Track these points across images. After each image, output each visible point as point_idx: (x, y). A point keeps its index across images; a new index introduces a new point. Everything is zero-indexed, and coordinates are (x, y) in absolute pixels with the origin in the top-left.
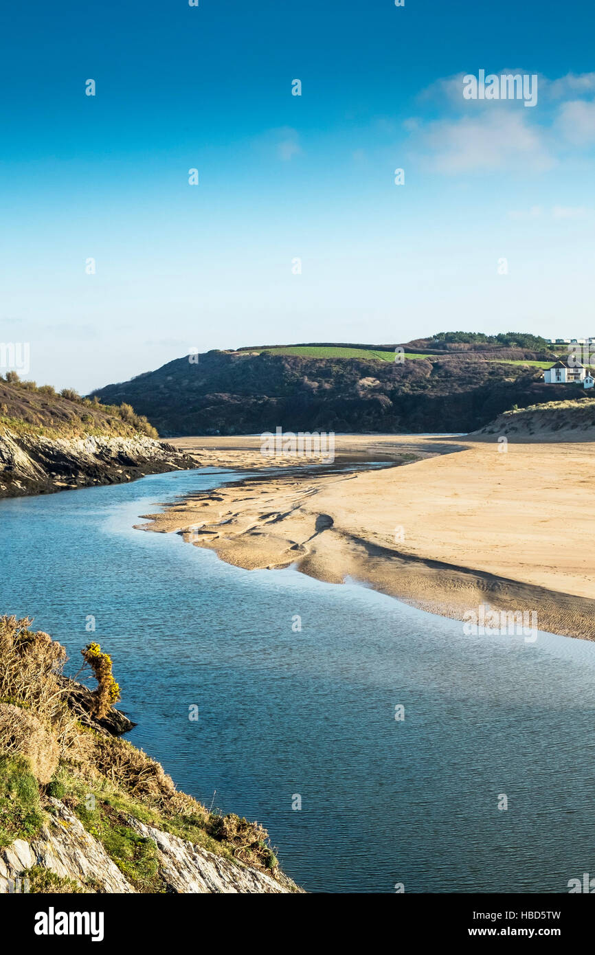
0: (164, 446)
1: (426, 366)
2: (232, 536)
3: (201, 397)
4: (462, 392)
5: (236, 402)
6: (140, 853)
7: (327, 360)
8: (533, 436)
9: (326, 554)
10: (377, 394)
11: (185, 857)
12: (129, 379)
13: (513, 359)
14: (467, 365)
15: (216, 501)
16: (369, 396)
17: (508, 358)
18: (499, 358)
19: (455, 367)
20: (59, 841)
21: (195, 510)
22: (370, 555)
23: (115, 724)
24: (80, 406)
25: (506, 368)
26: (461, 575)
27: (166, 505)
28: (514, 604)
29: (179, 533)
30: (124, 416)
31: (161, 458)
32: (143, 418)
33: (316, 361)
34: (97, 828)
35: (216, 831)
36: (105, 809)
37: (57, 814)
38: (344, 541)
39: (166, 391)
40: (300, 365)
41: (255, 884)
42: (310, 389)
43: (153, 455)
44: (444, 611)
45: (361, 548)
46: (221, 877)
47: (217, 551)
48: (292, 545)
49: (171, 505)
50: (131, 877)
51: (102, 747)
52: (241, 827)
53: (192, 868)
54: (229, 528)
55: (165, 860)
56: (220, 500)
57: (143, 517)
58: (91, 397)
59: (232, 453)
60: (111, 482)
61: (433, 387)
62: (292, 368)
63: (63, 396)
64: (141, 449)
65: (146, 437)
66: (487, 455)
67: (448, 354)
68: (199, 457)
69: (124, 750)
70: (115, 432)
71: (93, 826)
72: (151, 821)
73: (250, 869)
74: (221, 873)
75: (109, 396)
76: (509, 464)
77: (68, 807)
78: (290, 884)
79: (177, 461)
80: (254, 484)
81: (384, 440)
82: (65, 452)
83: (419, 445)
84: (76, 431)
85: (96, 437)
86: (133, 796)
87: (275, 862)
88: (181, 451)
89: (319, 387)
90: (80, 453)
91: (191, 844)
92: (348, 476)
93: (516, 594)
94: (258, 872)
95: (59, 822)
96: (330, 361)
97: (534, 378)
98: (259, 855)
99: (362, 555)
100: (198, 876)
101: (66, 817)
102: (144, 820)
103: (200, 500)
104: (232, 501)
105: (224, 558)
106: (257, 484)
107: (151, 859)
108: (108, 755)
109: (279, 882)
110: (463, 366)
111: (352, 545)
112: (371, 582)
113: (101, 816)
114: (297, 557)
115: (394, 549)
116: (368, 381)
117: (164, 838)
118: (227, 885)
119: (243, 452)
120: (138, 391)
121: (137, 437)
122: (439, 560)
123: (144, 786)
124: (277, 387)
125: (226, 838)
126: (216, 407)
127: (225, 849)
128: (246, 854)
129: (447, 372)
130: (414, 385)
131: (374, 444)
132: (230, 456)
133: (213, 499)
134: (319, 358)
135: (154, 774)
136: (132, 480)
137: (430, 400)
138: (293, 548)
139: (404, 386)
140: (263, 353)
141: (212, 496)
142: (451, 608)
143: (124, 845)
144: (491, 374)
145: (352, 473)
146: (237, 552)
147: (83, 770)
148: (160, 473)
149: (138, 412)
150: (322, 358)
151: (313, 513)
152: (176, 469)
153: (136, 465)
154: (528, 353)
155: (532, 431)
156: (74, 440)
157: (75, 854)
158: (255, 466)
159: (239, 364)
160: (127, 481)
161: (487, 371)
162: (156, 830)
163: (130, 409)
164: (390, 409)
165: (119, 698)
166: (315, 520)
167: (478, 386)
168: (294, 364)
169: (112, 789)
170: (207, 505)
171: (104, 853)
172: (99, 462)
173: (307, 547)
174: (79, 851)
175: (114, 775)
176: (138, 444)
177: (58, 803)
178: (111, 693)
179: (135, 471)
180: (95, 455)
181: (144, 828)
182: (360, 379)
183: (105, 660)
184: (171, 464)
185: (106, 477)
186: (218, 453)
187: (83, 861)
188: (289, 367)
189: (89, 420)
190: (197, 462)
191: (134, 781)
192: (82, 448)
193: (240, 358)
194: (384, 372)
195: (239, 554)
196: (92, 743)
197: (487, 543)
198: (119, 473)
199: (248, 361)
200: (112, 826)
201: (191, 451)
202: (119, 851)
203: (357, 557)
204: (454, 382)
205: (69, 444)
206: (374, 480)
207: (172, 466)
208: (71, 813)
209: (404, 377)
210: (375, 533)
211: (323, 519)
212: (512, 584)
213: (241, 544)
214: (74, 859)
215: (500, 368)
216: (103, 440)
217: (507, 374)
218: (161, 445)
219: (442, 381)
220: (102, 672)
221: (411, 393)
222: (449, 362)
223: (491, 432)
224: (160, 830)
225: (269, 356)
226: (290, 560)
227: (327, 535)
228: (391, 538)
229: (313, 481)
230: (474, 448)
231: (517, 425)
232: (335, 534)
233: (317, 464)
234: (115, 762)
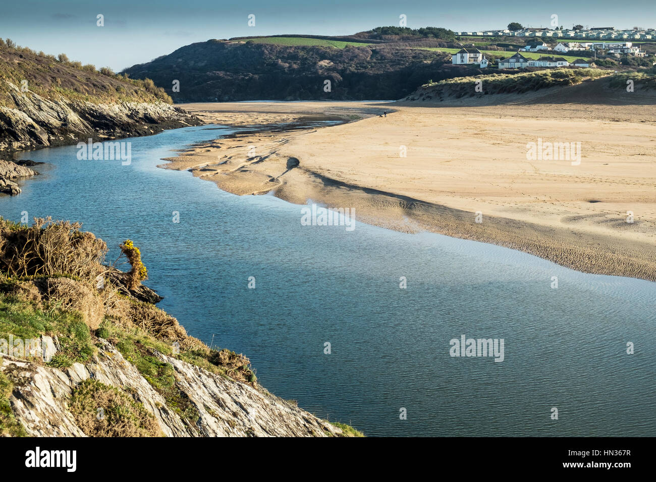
0: (177, 110)
1: (367, 52)
2: (227, 172)
3: (204, 74)
4: (392, 70)
5: (229, 78)
6: (162, 372)
7: (295, 47)
8: (443, 102)
9: (294, 184)
10: (331, 72)
11: (193, 375)
12: (149, 61)
13: (430, 47)
14: (397, 51)
15: (215, 148)
16: (326, 74)
17: (427, 46)
18: (420, 46)
19: (388, 53)
20: (105, 365)
21: (201, 154)
22: (325, 185)
23: (149, 298)
24: (114, 80)
25: (425, 53)
26: (389, 198)
27: (180, 151)
28: (425, 218)
29: (190, 171)
30: (147, 88)
31: (176, 118)
32: (161, 89)
33: (287, 48)
34: (132, 357)
35: (215, 360)
36: (137, 346)
37: (104, 349)
38: (307, 175)
39: (177, 69)
40: (275, 51)
41: (241, 392)
42: (283, 68)
43: (169, 115)
44: (377, 223)
45: (319, 180)
46: (218, 387)
47: (217, 183)
48: (270, 179)
49: (183, 151)
50: (156, 387)
51: (136, 309)
52: (231, 357)
53: (198, 382)
54: (225, 167)
55: (180, 377)
56: (218, 147)
57: (163, 159)
58: (122, 74)
59: (227, 114)
60: (140, 135)
61: (372, 67)
62: (269, 53)
63: (102, 73)
64: (160, 111)
65: (164, 103)
66: (409, 116)
67: (384, 43)
68: (203, 117)
69: (150, 310)
70: (141, 99)
71: (129, 356)
72: (169, 353)
73: (238, 383)
74: (218, 385)
75: (136, 73)
76: (425, 122)
77: (111, 344)
78: (265, 392)
79: (187, 120)
80: (243, 136)
81: (336, 105)
82: (105, 113)
83: (361, 109)
84: (113, 98)
85: (127, 103)
86: (158, 339)
87: (255, 378)
88: (189, 113)
89: (289, 67)
90: (116, 114)
91: (197, 367)
92: (310, 131)
93: (426, 211)
94: (243, 384)
95: (105, 353)
96: (297, 48)
97: (445, 61)
98: (243, 374)
99: (320, 185)
100: (202, 386)
101: (110, 350)
102: (165, 353)
103: (204, 147)
104: (227, 148)
105: (223, 188)
106: (245, 136)
107: (169, 376)
108: (140, 313)
109: (258, 390)
110: (394, 52)
111: (313, 178)
112: (326, 203)
113: (135, 350)
114: (274, 187)
115: (342, 181)
116: (324, 63)
117: (179, 364)
118: (221, 392)
119: (235, 114)
120: (157, 70)
121: (157, 103)
122: (373, 188)
123: (165, 333)
124: (258, 67)
125: (221, 364)
126: (214, 82)
127: (221, 371)
128: (235, 373)
129: (382, 56)
130: (358, 65)
131: (329, 108)
132: (225, 117)
133: (214, 147)
134: (289, 45)
135: (172, 325)
136: (154, 134)
137: (370, 77)
138: (271, 181)
139: (351, 66)
140: (248, 42)
141: (213, 144)
142: (381, 221)
143: (151, 368)
144: (414, 57)
145: (313, 129)
146: (231, 184)
147: (122, 322)
148: (175, 128)
149: (158, 85)
150: (291, 45)
151: (285, 157)
152: (187, 126)
153: (157, 123)
154: (441, 42)
155: (442, 99)
156: (111, 105)
157: (116, 372)
158: (243, 124)
159: (231, 50)
160: (151, 134)
161: (411, 55)
162: (173, 359)
163: (151, 82)
164: (340, 82)
165: (146, 276)
166: (287, 161)
167: (404, 67)
168: (271, 50)
169: (142, 334)
170: (209, 151)
171: (137, 372)
172: (130, 121)
173: (281, 180)
174: (119, 370)
175: (144, 326)
176: (158, 108)
177: (104, 342)
178: (140, 273)
179: (156, 127)
180: (127, 115)
181: (165, 357)
182: (319, 61)
183: (136, 252)
184: (183, 122)
185: (136, 131)
186: (217, 114)
187: (122, 377)
188: (267, 52)
189: (122, 90)
190: (201, 121)
191: (158, 329)
192: (117, 110)
193: (231, 45)
194: (337, 56)
195: (232, 185)
196: (128, 306)
197: (407, 176)
198: (145, 128)
199: (237, 47)
200: (143, 356)
201: (197, 113)
202: (148, 371)
203: (316, 187)
204: (387, 63)
205: (108, 108)
206: (328, 134)
207: (184, 124)
208: (114, 348)
209: (351, 60)
210: (329, 170)
211: (291, 160)
212: (424, 204)
213: (234, 178)
214: (116, 376)
215: (421, 53)
216: (133, 105)
217: (425, 58)
218: (175, 108)
219: (379, 63)
220: (133, 259)
221: (356, 71)
222: (383, 49)
223: (413, 99)
224: (176, 359)
225: (252, 44)
226: (269, 189)
227: (295, 171)
228: (340, 173)
229: (285, 134)
230: (400, 110)
231: (431, 95)
232: (300, 171)
233: (289, 122)
234: (145, 317)
